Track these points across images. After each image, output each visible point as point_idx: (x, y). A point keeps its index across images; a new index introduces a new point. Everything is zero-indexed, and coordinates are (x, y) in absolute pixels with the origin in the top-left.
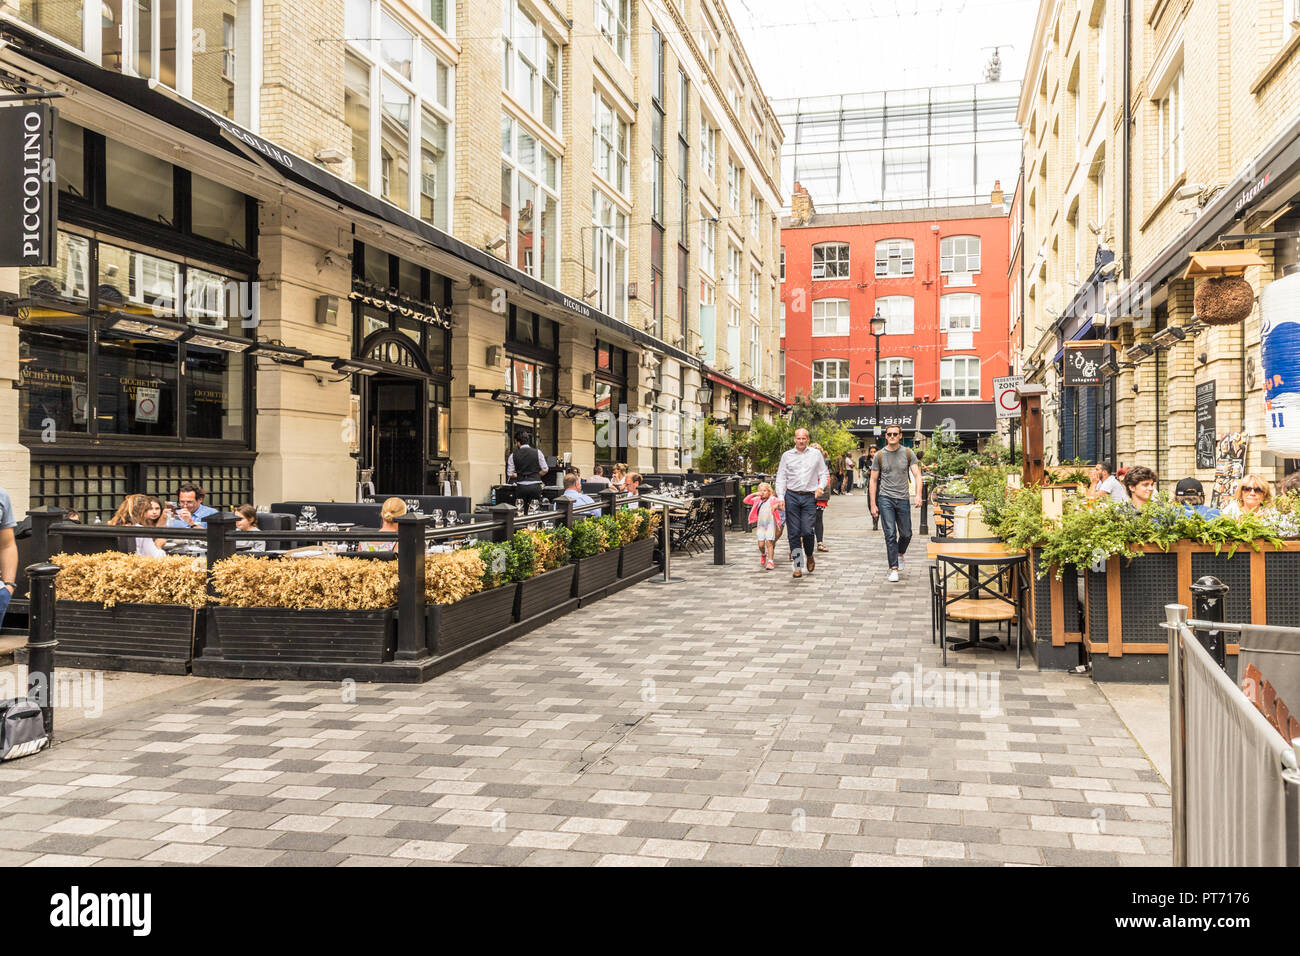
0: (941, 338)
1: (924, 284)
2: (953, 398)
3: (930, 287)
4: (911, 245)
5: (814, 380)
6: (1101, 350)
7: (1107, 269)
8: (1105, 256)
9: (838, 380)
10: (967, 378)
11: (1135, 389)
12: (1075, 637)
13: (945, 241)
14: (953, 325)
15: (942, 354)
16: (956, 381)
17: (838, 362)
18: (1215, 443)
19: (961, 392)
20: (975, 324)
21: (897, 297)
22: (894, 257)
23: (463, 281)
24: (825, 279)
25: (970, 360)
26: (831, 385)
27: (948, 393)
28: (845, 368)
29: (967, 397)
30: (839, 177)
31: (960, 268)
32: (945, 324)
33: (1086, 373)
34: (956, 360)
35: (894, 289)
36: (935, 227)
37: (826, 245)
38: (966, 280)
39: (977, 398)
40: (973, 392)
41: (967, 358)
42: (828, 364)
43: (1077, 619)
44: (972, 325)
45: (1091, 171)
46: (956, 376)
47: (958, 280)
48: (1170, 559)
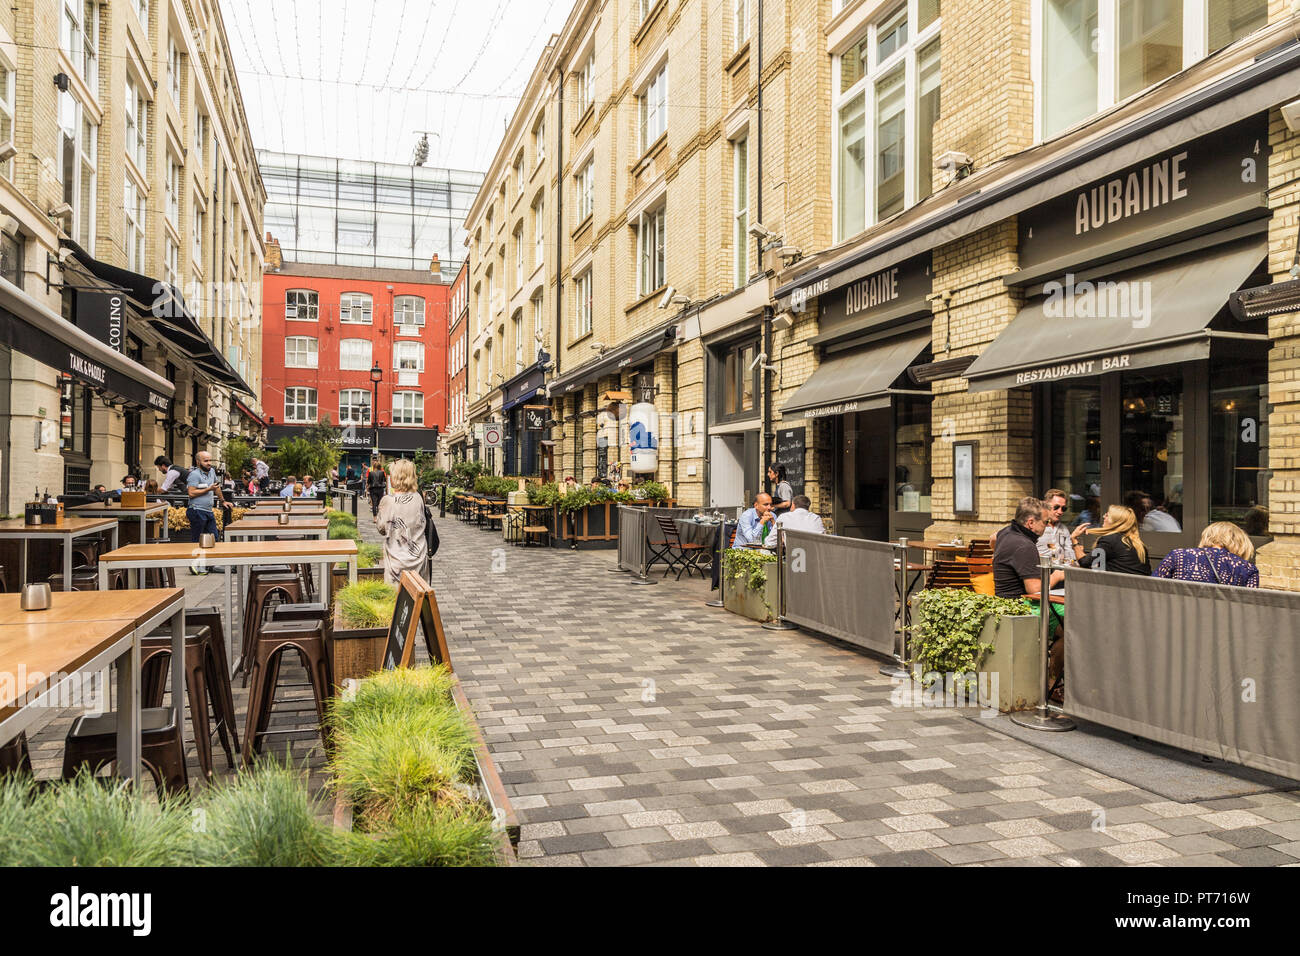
0: (394, 377)
1: (381, 331)
2: (402, 424)
3: (384, 333)
4: (369, 299)
5: (286, 404)
6: (544, 411)
7: (547, 365)
8: (545, 357)
9: (307, 405)
10: (413, 409)
11: (564, 435)
12: (571, 536)
13: (397, 298)
14: (403, 364)
15: (395, 390)
16: (405, 410)
17: (307, 389)
18: (607, 466)
19: (408, 420)
20: (420, 368)
21: (358, 340)
22: (356, 307)
23: (153, 345)
24: (297, 319)
25: (417, 395)
26: (301, 409)
27: (397, 420)
28: (313, 394)
29: (413, 424)
30: (297, 226)
31: (409, 319)
32: (397, 365)
33: (536, 424)
34: (406, 394)
35: (354, 333)
36: (390, 287)
37: (298, 291)
38: (413, 331)
39: (422, 425)
40: (418, 420)
41: (414, 393)
42: (298, 391)
43: (571, 530)
44: (418, 367)
45: (532, 296)
46: (405, 406)
47: (409, 330)
48: (603, 507)
